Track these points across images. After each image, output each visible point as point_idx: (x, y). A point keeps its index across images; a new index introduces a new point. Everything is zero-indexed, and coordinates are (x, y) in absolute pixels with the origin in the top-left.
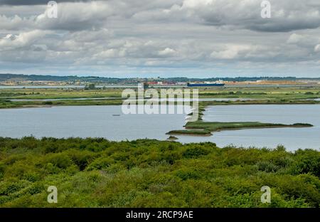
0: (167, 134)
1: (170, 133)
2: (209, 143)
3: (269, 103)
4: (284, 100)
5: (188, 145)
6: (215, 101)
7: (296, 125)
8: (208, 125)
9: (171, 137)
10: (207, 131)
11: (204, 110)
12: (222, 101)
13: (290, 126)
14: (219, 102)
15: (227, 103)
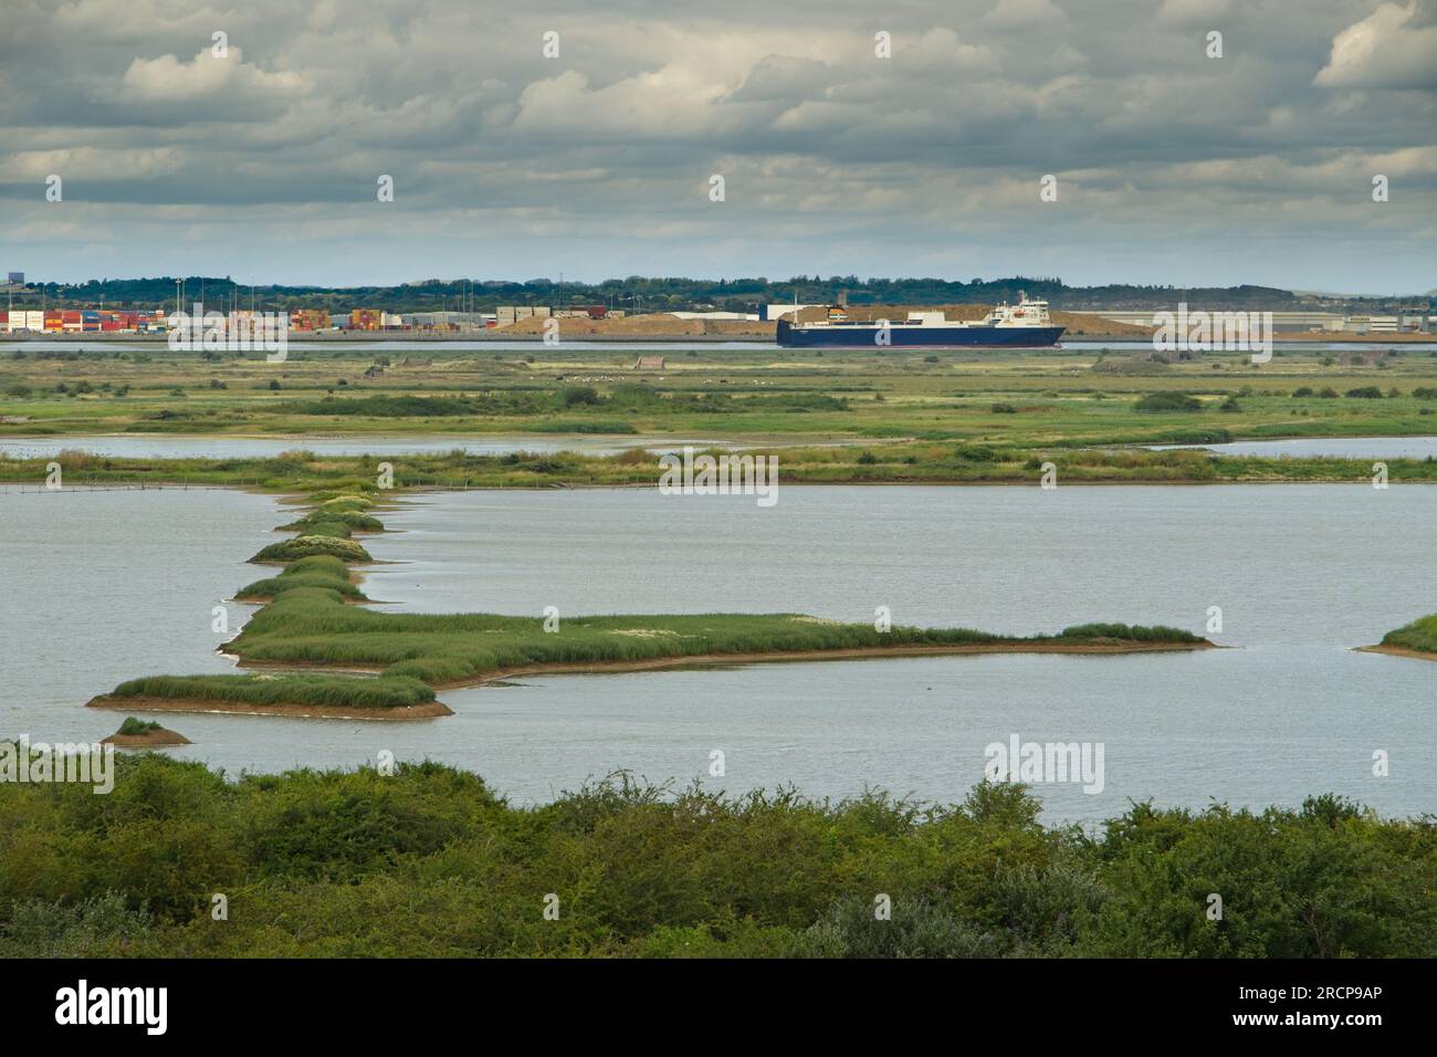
0: (98, 702)
1: (130, 694)
2: (429, 770)
3: (867, 472)
4: (984, 455)
5: (268, 785)
6: (459, 460)
7: (1081, 640)
8: (413, 640)
9: (130, 731)
10: (408, 686)
11: (377, 527)
12: (513, 461)
13: (1040, 644)
14: (483, 462)
15: (553, 473)
